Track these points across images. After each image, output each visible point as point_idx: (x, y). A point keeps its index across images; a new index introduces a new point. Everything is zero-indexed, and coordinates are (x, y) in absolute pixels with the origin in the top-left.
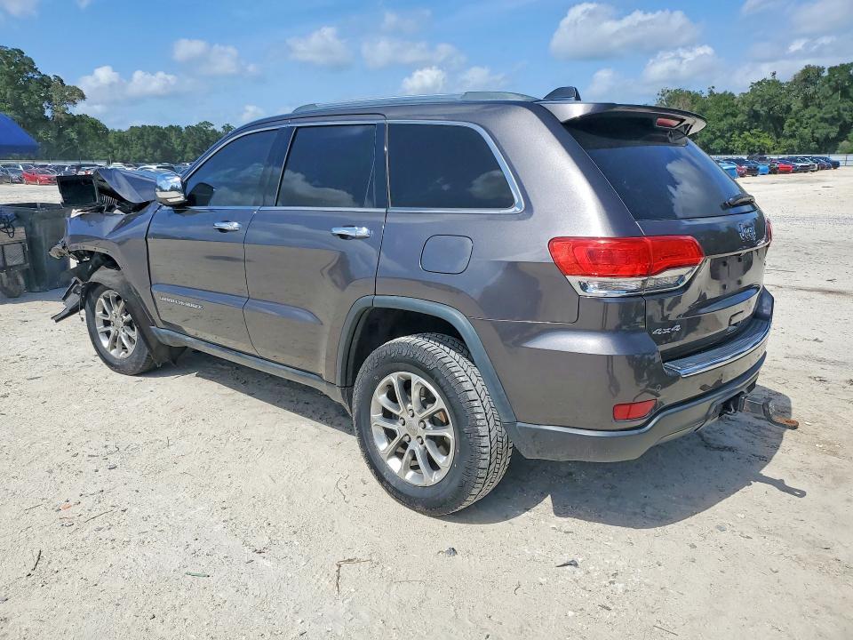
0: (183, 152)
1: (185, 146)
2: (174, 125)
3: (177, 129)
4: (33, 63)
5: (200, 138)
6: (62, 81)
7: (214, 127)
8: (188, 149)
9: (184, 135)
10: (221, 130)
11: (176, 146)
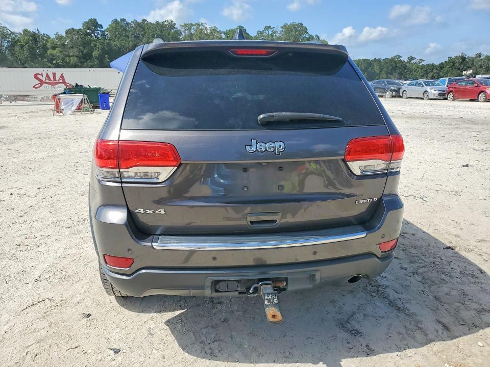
0: (380, 73)
1: (382, 70)
2: (377, 58)
3: (379, 61)
4: (306, 29)
5: (392, 65)
6: (319, 38)
7: (402, 59)
8: (383, 72)
9: (382, 64)
10: (406, 60)
11: (376, 71)
